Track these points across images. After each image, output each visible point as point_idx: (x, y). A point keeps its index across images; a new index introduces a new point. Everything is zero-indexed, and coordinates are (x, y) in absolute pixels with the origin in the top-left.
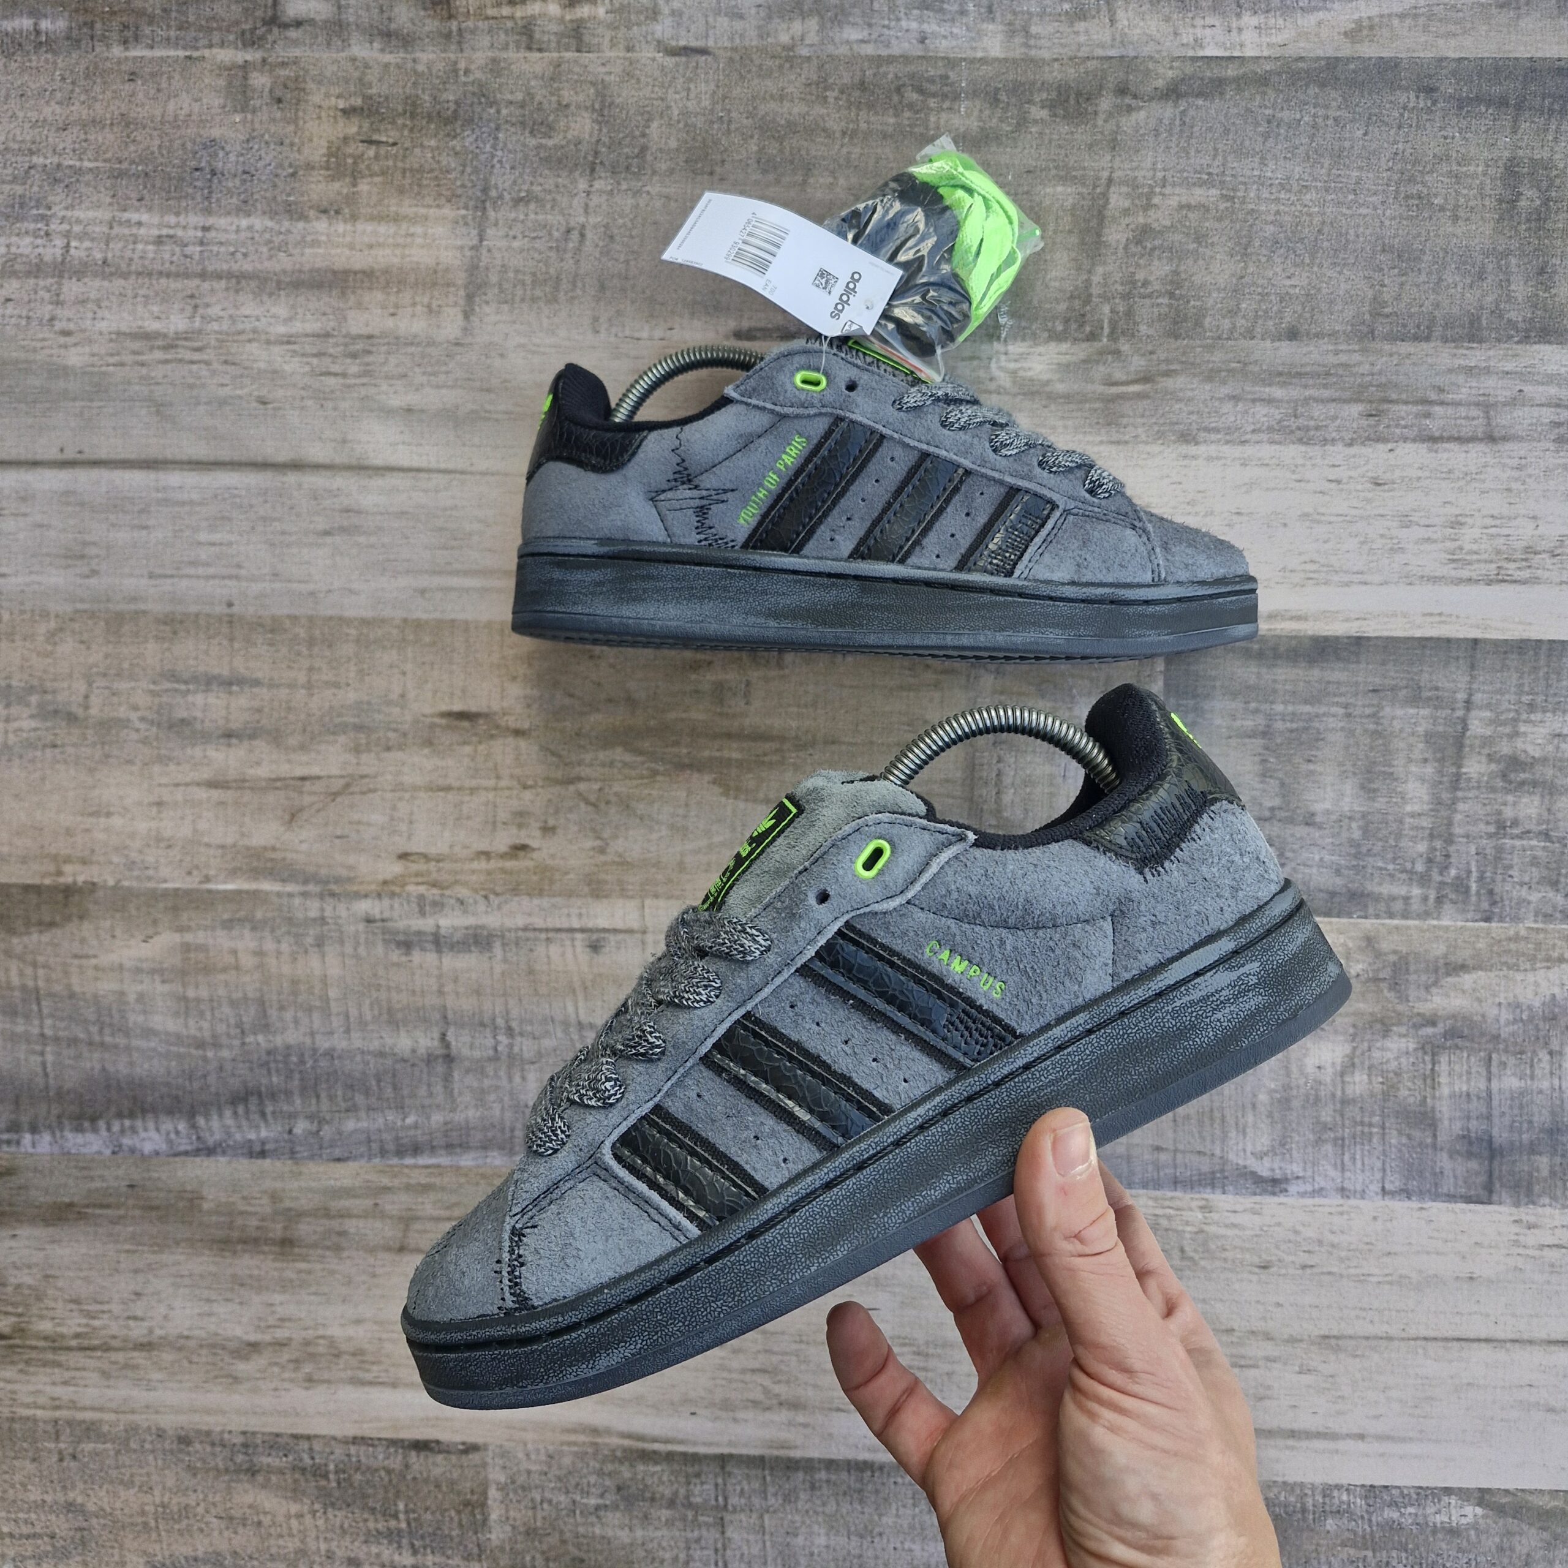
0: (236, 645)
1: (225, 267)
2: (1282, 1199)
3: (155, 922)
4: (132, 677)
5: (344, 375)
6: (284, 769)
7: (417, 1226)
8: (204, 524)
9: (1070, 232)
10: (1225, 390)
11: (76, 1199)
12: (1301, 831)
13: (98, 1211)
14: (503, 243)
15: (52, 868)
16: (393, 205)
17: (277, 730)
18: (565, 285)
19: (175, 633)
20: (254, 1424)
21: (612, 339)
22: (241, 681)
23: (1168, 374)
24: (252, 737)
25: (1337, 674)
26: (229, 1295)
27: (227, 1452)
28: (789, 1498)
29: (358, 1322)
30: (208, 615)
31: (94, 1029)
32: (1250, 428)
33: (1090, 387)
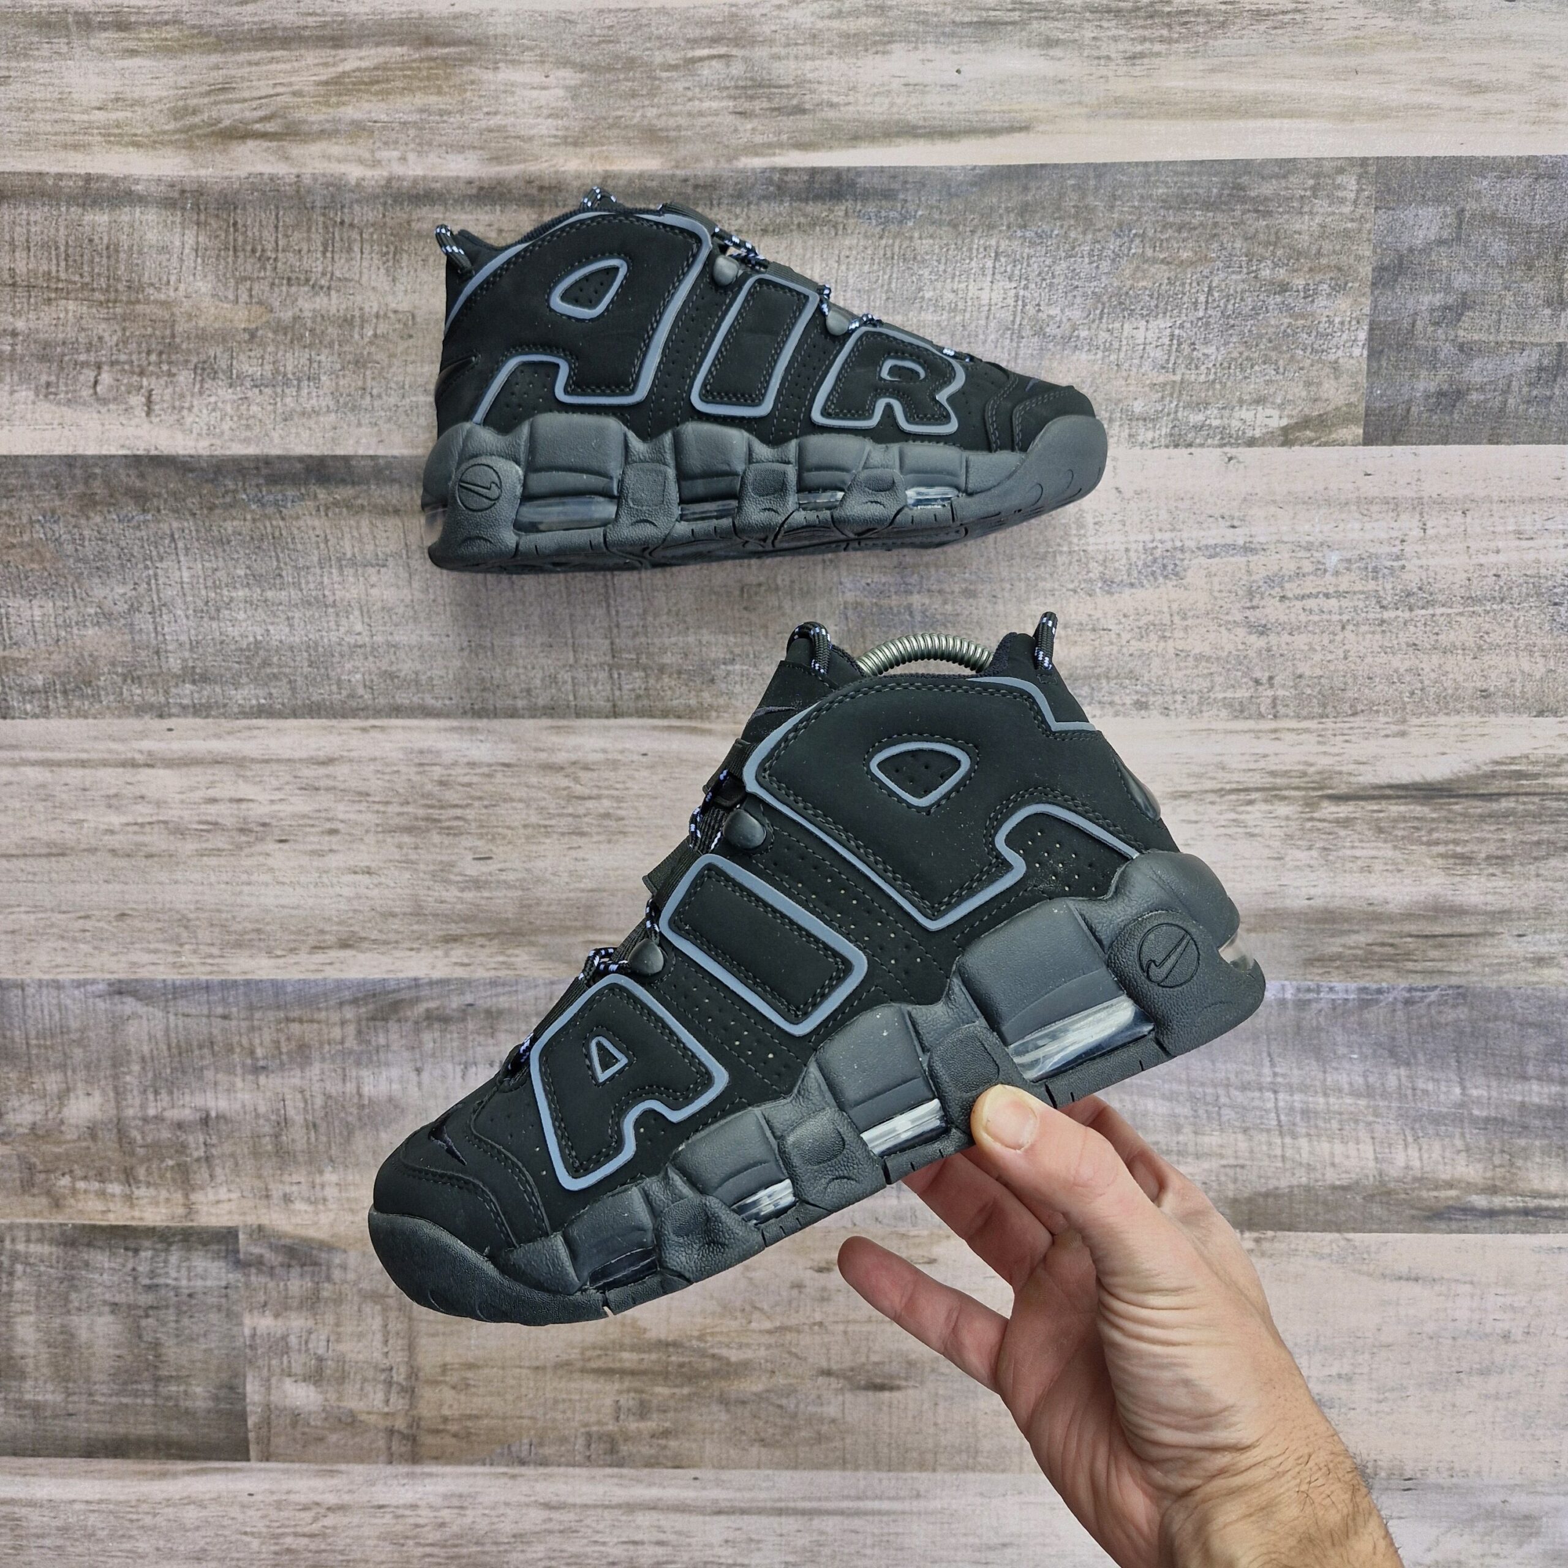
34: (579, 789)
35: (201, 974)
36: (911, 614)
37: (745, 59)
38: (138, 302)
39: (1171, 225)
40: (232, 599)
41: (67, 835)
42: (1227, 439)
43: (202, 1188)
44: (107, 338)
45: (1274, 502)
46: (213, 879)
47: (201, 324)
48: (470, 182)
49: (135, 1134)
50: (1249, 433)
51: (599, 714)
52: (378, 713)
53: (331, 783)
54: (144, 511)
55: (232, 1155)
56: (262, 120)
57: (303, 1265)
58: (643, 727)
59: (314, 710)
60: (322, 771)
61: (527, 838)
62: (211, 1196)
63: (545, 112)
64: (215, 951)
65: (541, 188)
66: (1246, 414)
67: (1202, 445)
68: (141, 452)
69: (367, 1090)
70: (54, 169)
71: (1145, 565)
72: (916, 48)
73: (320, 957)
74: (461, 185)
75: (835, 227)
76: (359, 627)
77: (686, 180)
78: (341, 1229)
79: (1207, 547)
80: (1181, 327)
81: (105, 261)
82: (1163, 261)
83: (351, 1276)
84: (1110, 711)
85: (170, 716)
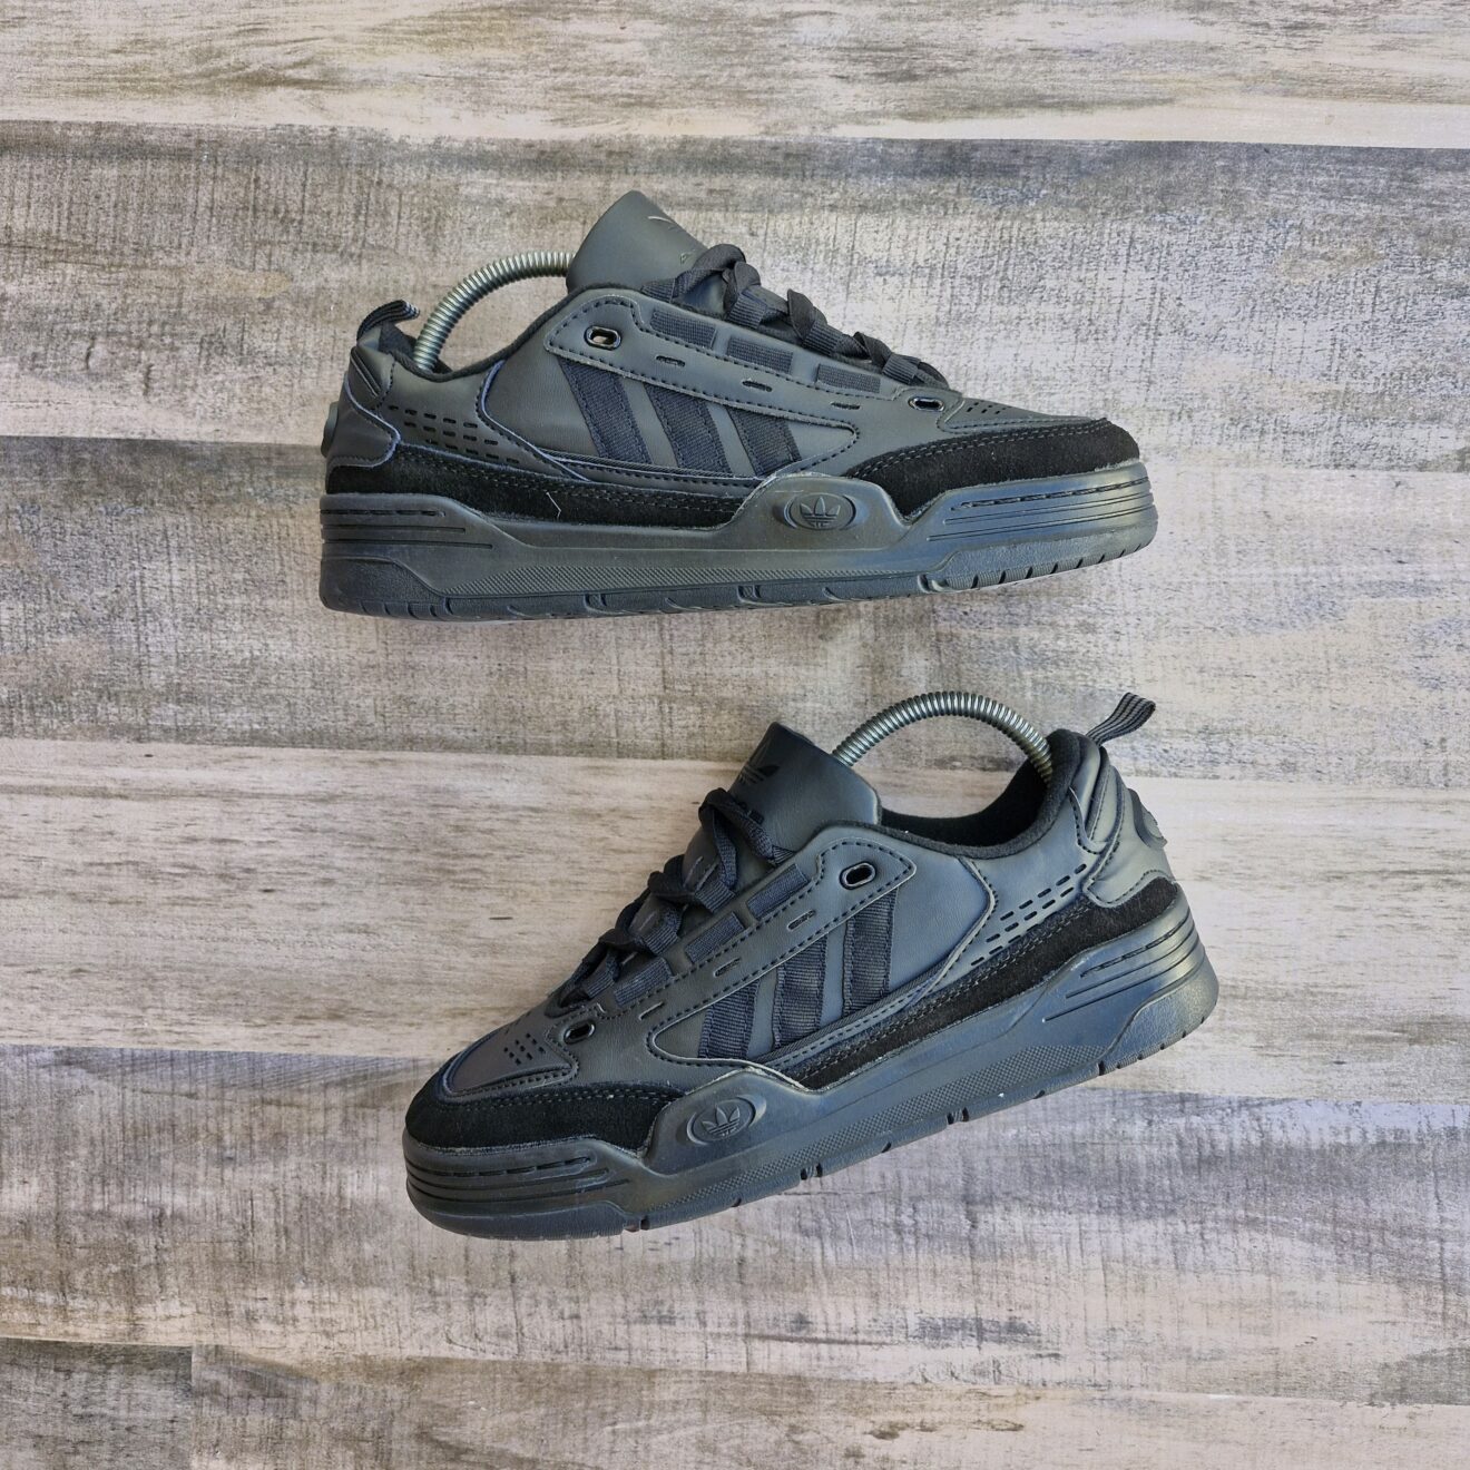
34: (617, 841)
35: (165, 1043)
36: (1016, 650)
37: (850, 18)
38: (145, 266)
39: (1333, 217)
40: (227, 608)
41: (22, 874)
42: (1394, 461)
43: (150, 1301)
44: (105, 306)
45: (1449, 535)
46: (185, 932)
47: (213, 292)
48: (530, 145)
49: (76, 1232)
50: (1421, 455)
51: (645, 754)
52: (389, 744)
53: (329, 824)
54: (136, 503)
55: (188, 1263)
56: (296, 65)
57: (265, 1397)
59: (316, 739)
60: (321, 809)
62: (161, 1312)
63: (620, 68)
64: (184, 1017)
65: (610, 153)
66: (1418, 432)
67: (1366, 467)
68: (135, 436)
69: (349, 1191)
70: (63, 117)
71: (1297, 601)
72: (1046, 10)
73: (304, 1030)
74: (520, 149)
75: (945, 206)
76: (373, 645)
77: (775, 148)
78: (314, 1355)
79: (1370, 584)
80: (1345, 330)
81: (111, 219)
82: (1324, 257)
83: (322, 1412)
84: (1251, 771)
85: (150, 739)
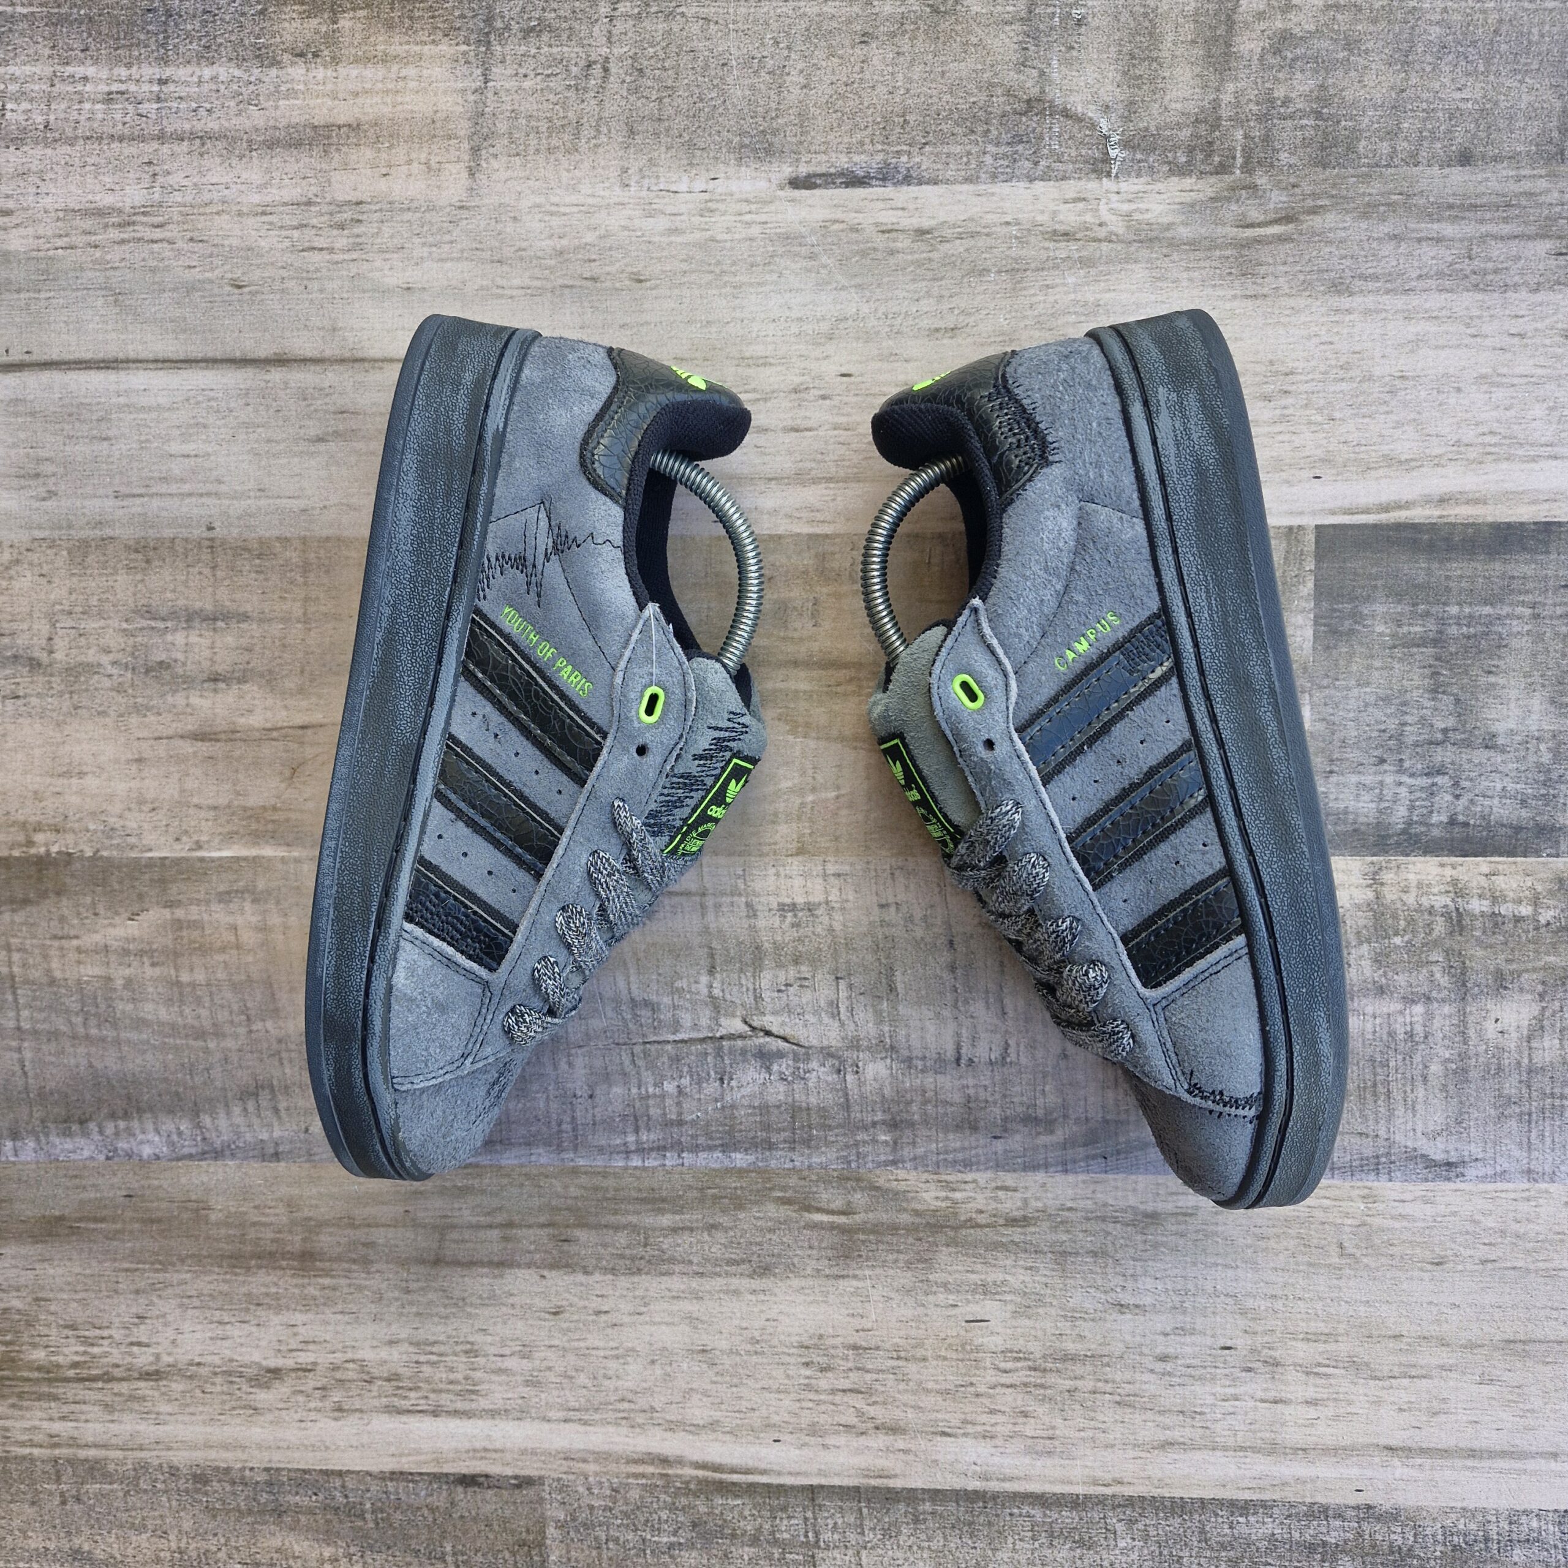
0: (219, 574)
1: (187, 126)
2: (1459, 1185)
3: (141, 897)
4: (101, 615)
5: (331, 250)
6: (282, 717)
7: (455, 1235)
8: (176, 432)
9: (1193, 42)
10: (1385, 228)
11: (67, 1212)
12: (1480, 755)
13: (92, 1226)
14: (512, 84)
15: (21, 838)
16: (381, 42)
17: (270, 672)
18: (587, 132)
19: (148, 561)
20: (278, 1459)
21: (644, 193)
22: (226, 617)
23: (1314, 211)
24: (243, 680)
25: (1522, 567)
26: (243, 1316)
27: (249, 1491)
28: (889, 1533)
29: (391, 1343)
30: (186, 540)
31: (79, 1020)
32: (1414, 275)
33: (1220, 230)
58: (779, 1474)
61: (920, 1345)
